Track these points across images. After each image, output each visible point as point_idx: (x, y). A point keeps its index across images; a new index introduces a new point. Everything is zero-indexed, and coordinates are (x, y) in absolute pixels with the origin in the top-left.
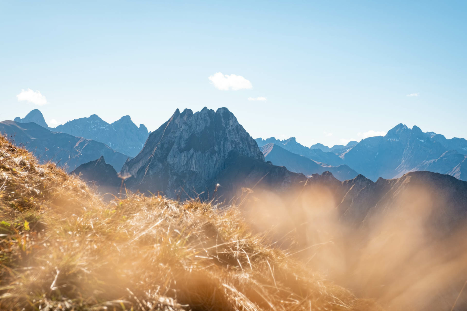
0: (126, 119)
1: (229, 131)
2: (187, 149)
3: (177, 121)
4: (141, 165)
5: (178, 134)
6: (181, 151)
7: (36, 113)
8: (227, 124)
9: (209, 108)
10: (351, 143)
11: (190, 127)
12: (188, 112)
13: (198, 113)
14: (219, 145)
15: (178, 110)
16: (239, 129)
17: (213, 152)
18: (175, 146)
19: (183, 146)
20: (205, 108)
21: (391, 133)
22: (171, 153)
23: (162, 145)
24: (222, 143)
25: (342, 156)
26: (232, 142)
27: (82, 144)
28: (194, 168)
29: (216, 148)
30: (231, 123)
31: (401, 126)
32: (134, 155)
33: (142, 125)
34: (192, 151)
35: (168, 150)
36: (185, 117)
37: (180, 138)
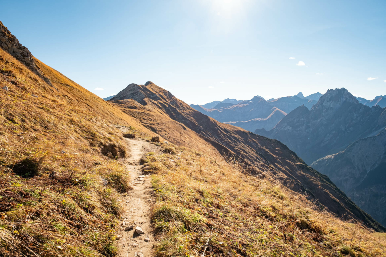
1: (344, 95)
2: (330, 101)
3: (328, 93)
6: (328, 101)
8: (344, 92)
9: (338, 88)
12: (331, 90)
13: (334, 90)
15: (328, 90)
17: (338, 101)
18: (326, 100)
19: (328, 100)
20: (336, 88)
22: (324, 102)
24: (342, 98)
26: (346, 98)
27: (310, 101)
28: (332, 106)
29: (340, 100)
34: (331, 101)
35: (323, 101)
36: (330, 92)
37: (328, 98)
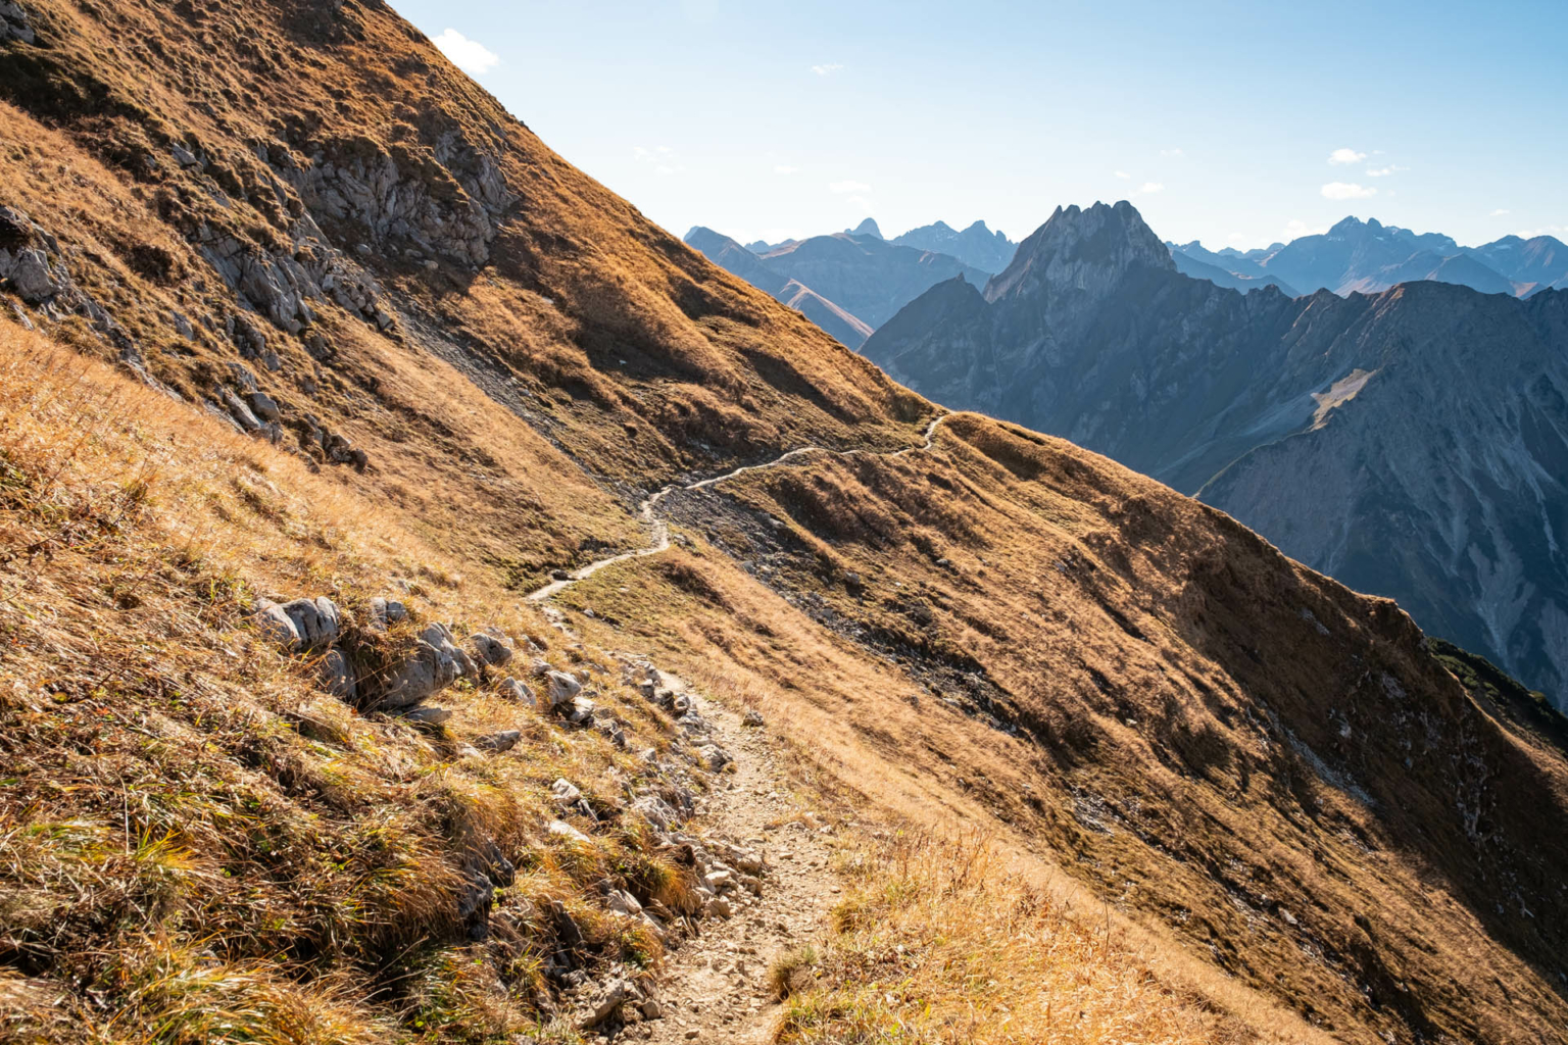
0: (979, 227)
1: (1131, 233)
2: (1073, 259)
3: (1059, 223)
4: (1009, 283)
5: (1060, 240)
6: (1065, 262)
7: (869, 223)
8: (1128, 223)
9: (1103, 203)
10: (1275, 246)
11: (1077, 230)
12: (1073, 209)
13: (1088, 210)
14: (1117, 252)
15: (1059, 207)
16: (1144, 229)
17: (1108, 263)
18: (1057, 257)
19: (1067, 255)
20: (1098, 203)
21: (1336, 230)
22: (1051, 266)
23: (1040, 256)
24: (1121, 249)
25: (1263, 263)
26: (1135, 248)
27: (927, 259)
28: (1081, 285)
29: (1112, 257)
30: (1133, 221)
31: (1350, 219)
32: (998, 272)
33: (999, 232)
34: (1079, 262)
35: (1048, 261)
36: (1070, 217)
37: (1064, 244)
